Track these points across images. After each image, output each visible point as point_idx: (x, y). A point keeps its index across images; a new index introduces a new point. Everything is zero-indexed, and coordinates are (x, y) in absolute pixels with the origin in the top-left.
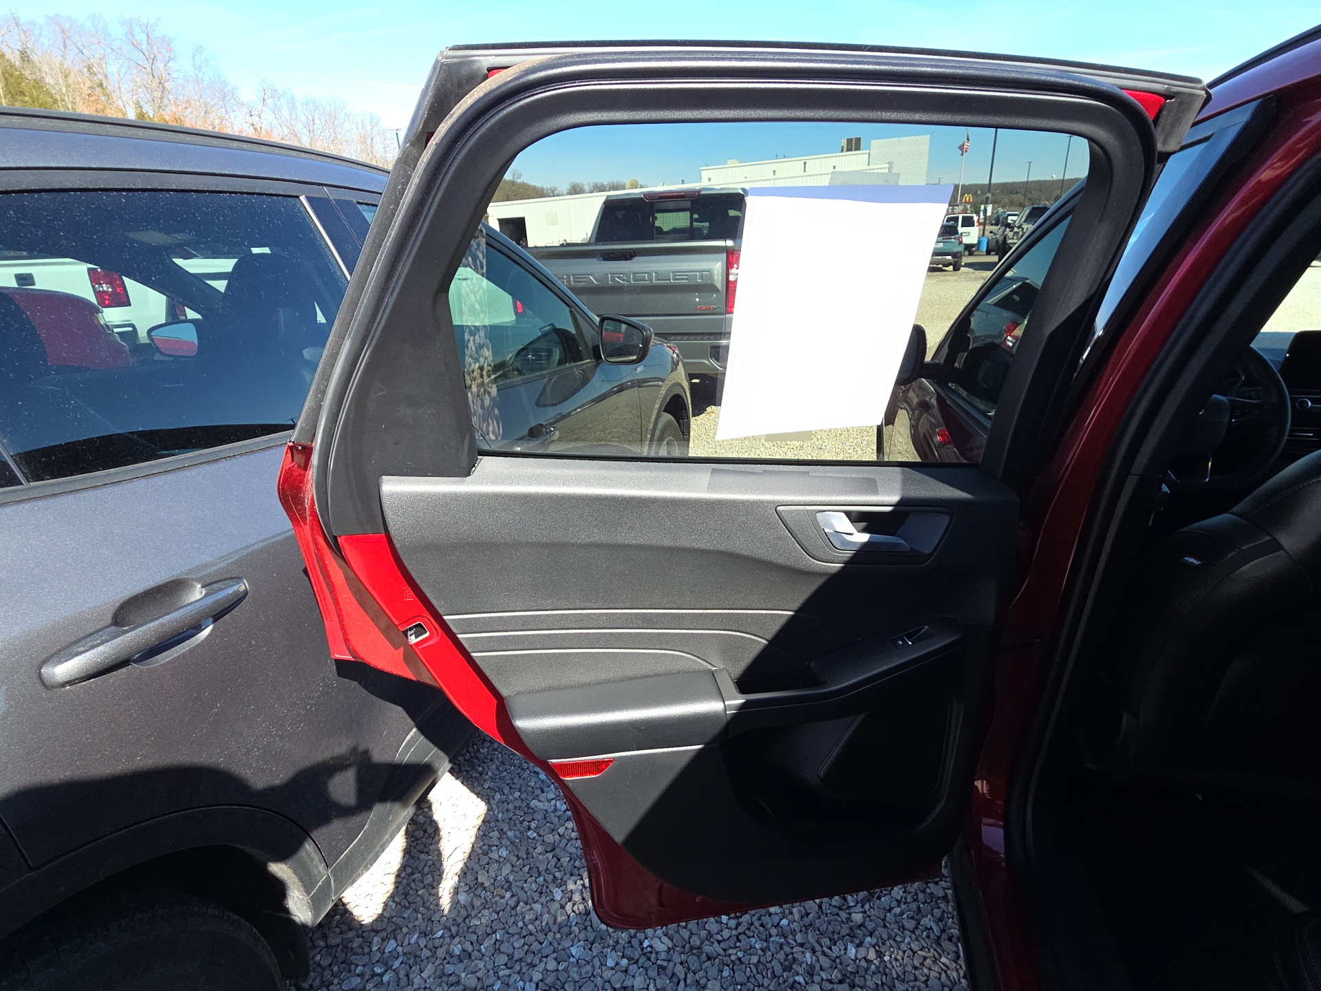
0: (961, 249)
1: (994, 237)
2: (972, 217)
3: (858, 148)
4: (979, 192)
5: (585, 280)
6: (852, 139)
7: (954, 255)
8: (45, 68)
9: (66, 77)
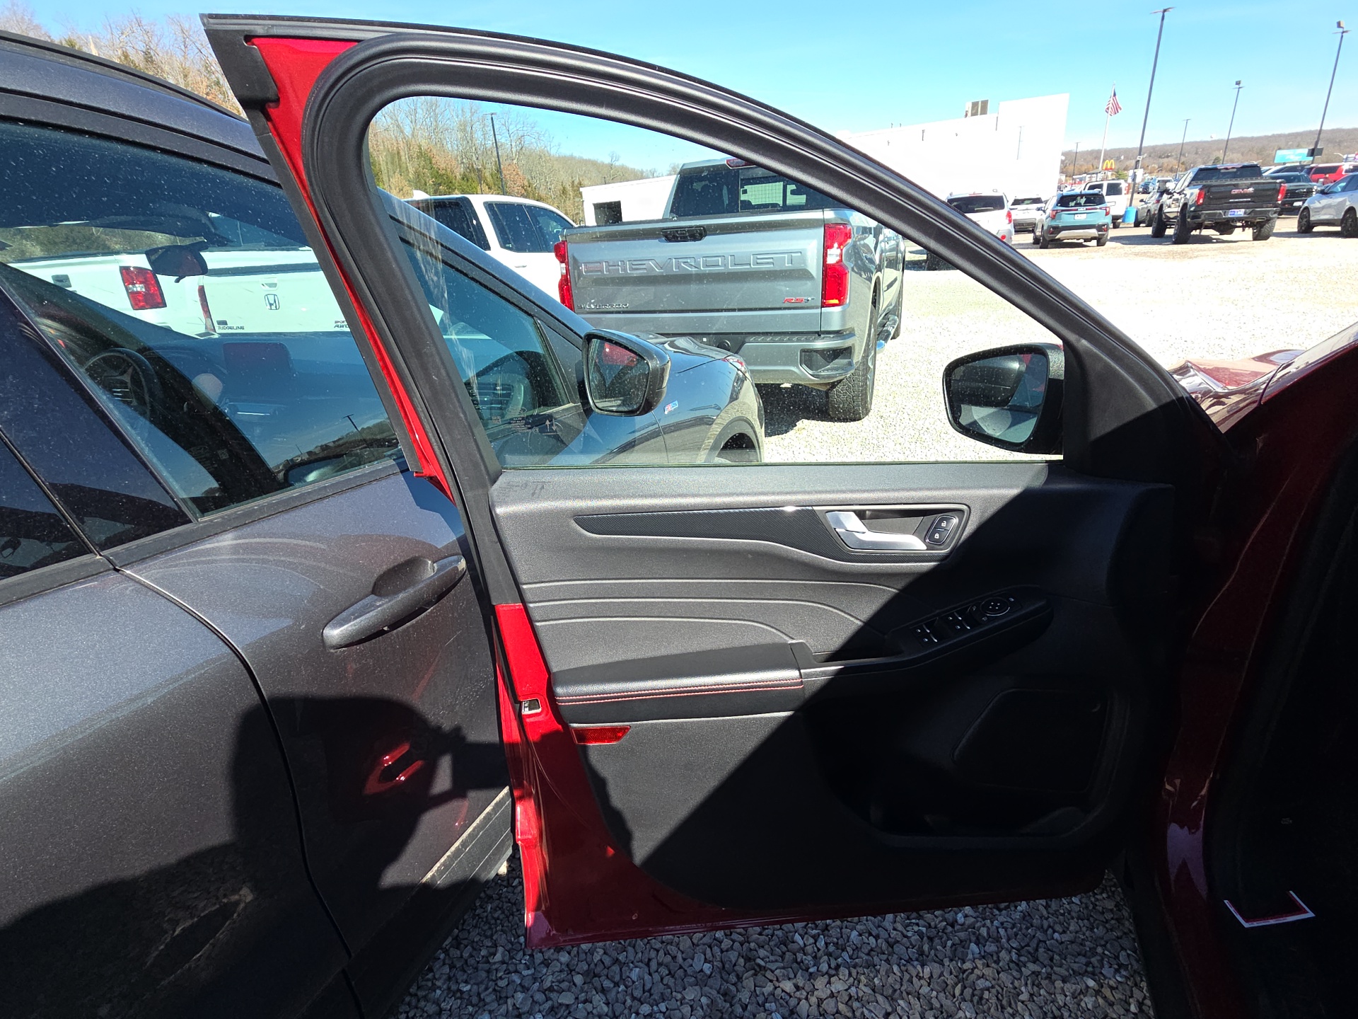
0: (1108, 220)
1: (1145, 206)
2: (1119, 184)
3: (984, 111)
4: (1122, 157)
5: (644, 267)
6: (978, 102)
7: (1099, 228)
8: (166, 68)
9: (186, 76)
